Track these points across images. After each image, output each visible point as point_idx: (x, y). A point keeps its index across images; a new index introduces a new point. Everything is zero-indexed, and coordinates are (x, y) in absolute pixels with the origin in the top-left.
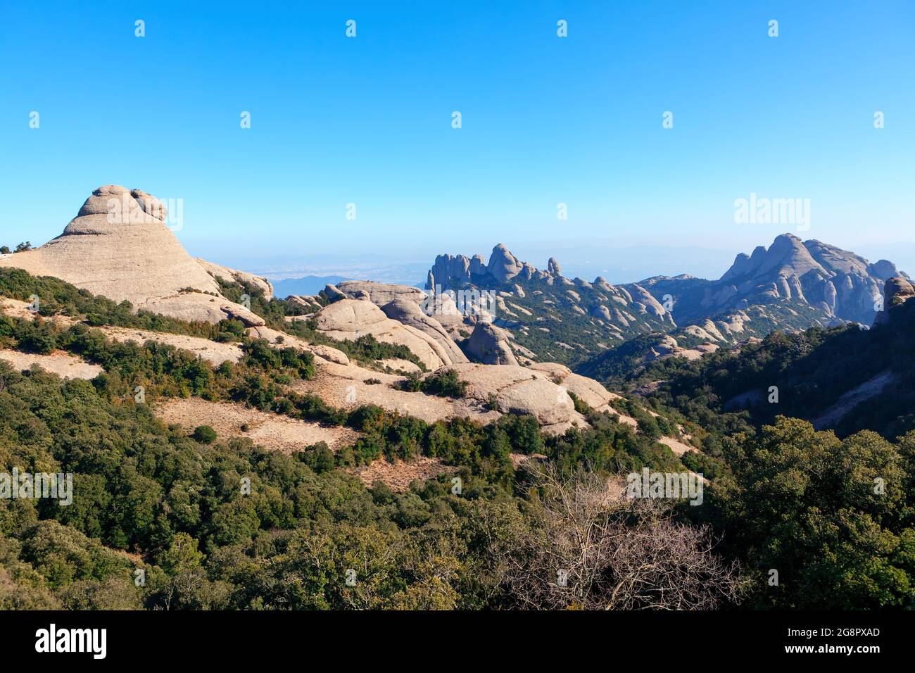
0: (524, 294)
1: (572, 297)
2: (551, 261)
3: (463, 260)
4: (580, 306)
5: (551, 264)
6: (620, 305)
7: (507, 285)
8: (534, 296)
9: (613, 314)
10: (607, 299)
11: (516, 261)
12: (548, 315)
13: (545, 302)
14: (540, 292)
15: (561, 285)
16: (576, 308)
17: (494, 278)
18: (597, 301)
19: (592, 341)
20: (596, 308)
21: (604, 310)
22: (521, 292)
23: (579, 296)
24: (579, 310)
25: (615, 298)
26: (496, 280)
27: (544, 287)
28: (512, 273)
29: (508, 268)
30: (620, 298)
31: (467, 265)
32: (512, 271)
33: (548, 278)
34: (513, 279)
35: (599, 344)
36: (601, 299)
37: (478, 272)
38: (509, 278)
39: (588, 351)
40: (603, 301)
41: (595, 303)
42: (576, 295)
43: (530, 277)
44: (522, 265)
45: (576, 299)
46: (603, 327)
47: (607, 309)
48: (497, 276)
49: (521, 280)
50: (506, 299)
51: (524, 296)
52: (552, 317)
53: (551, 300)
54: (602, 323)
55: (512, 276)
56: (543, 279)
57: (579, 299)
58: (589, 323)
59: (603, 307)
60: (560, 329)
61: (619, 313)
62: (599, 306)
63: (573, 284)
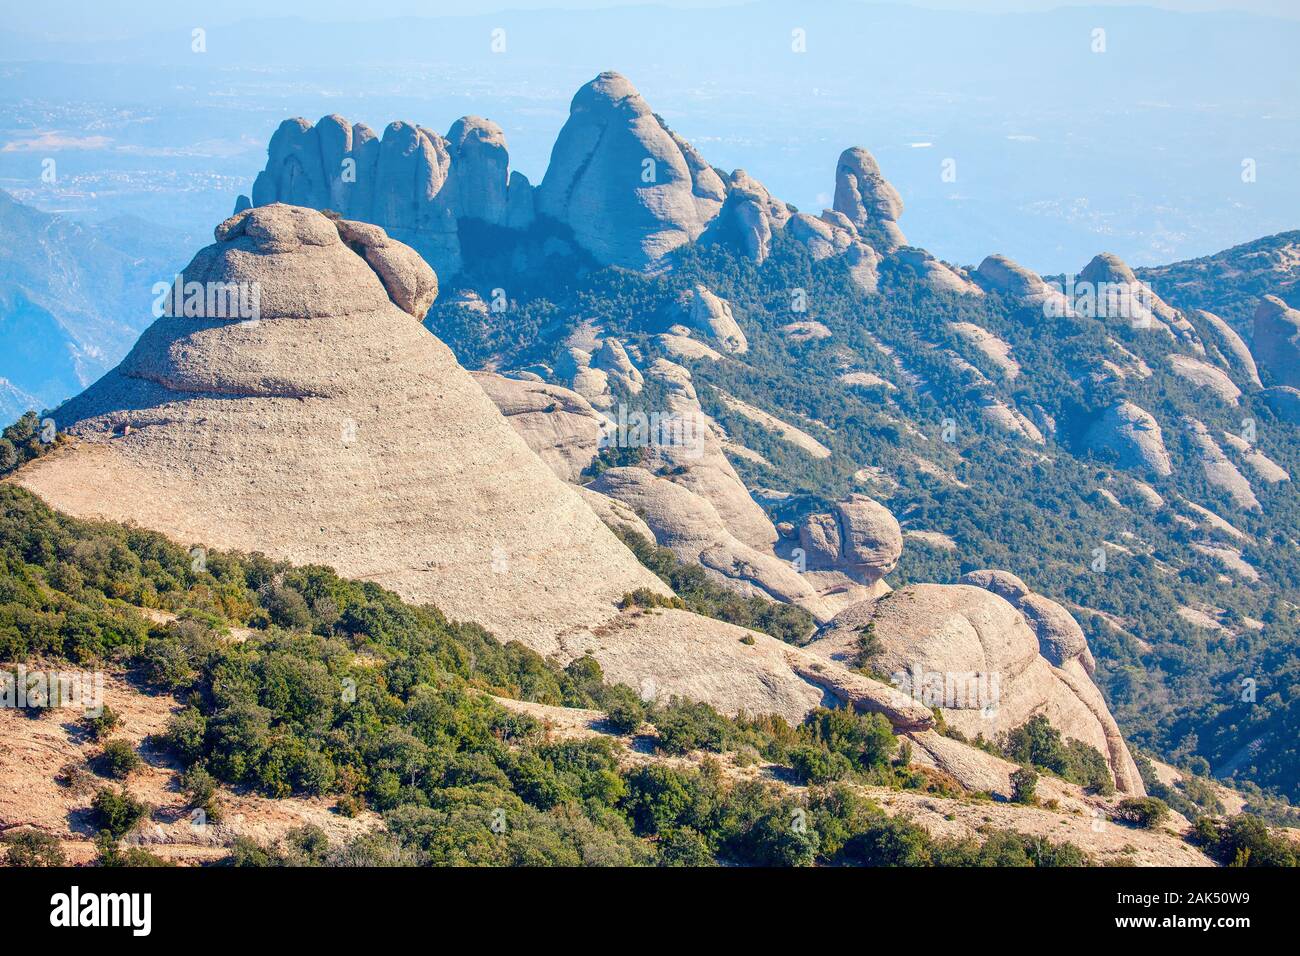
0: (741, 337)
1: (978, 357)
2: (849, 163)
3: (421, 149)
4: (1019, 401)
5: (853, 181)
6: (1206, 399)
7: (653, 288)
8: (792, 351)
9: (1185, 448)
10: (1145, 370)
11: (695, 166)
12: (903, 456)
13: (850, 379)
14: (821, 331)
15: (923, 292)
16: (1003, 413)
17: (575, 245)
18: (1098, 378)
19: (1154, 594)
20: (1099, 413)
21: (1139, 425)
22: (726, 324)
23: (1016, 354)
24: (1015, 425)
25: (1184, 365)
26: (586, 257)
27: (841, 302)
28: (672, 226)
29: (654, 205)
30: (1207, 367)
31: (439, 174)
32: (675, 214)
33: (852, 256)
34: (677, 256)
35: (1185, 612)
36: (1119, 372)
37: (495, 211)
38: (658, 252)
39: (1143, 646)
40: (1130, 380)
41: (1088, 386)
42: (995, 348)
43: (764, 252)
44: (720, 188)
45: (1000, 370)
46: (1162, 518)
47: (1152, 423)
48: (596, 239)
49: (720, 265)
50: (704, 375)
51: (743, 348)
52: (926, 467)
53: (878, 368)
54: (1156, 500)
55: (672, 241)
56: (829, 262)
57: (1012, 369)
58: (1093, 498)
59: (1133, 410)
60: (1006, 538)
61: (1208, 442)
62: (1114, 404)
63: (976, 290)
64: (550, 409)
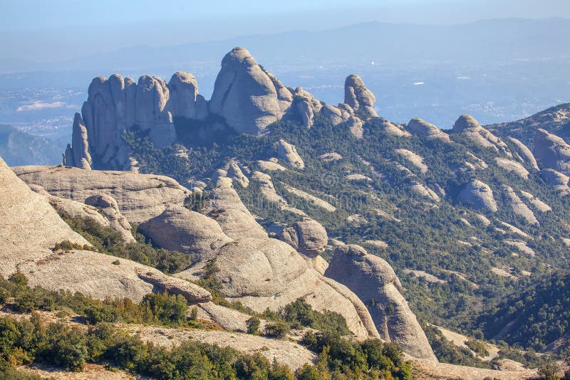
0: (301, 162)
1: (408, 164)
2: (350, 81)
3: (155, 87)
4: (428, 182)
5: (352, 90)
6: (513, 177)
7: (261, 142)
8: (325, 166)
9: (503, 199)
10: (484, 165)
11: (278, 87)
12: (371, 209)
13: (351, 177)
14: (338, 156)
15: (383, 136)
16: (421, 188)
17: (226, 125)
18: (463, 170)
19: (480, 262)
20: (464, 186)
21: (482, 190)
22: (294, 156)
23: (425, 162)
24: (426, 193)
25: (503, 162)
26: (232, 131)
27: (347, 144)
28: (269, 114)
29: (260, 104)
30: (513, 163)
31: (165, 98)
32: (270, 109)
33: (351, 122)
34: (271, 127)
35: (494, 270)
36: (472, 166)
37: (191, 113)
38: (264, 126)
39: (475, 286)
40: (478, 170)
41: (459, 175)
42: (416, 159)
43: (311, 123)
44: (290, 95)
45: (419, 169)
46: (490, 229)
47: (488, 188)
48: (234, 121)
49: (291, 130)
50: (277, 177)
51: (302, 166)
52: (380, 213)
53: (363, 172)
54: (487, 222)
55: (270, 120)
56: (340, 125)
57: (424, 168)
58: (458, 223)
59: (479, 183)
60: (411, 241)
61: (514, 196)
62: (470, 181)
63: (407, 134)
64: (160, 187)
